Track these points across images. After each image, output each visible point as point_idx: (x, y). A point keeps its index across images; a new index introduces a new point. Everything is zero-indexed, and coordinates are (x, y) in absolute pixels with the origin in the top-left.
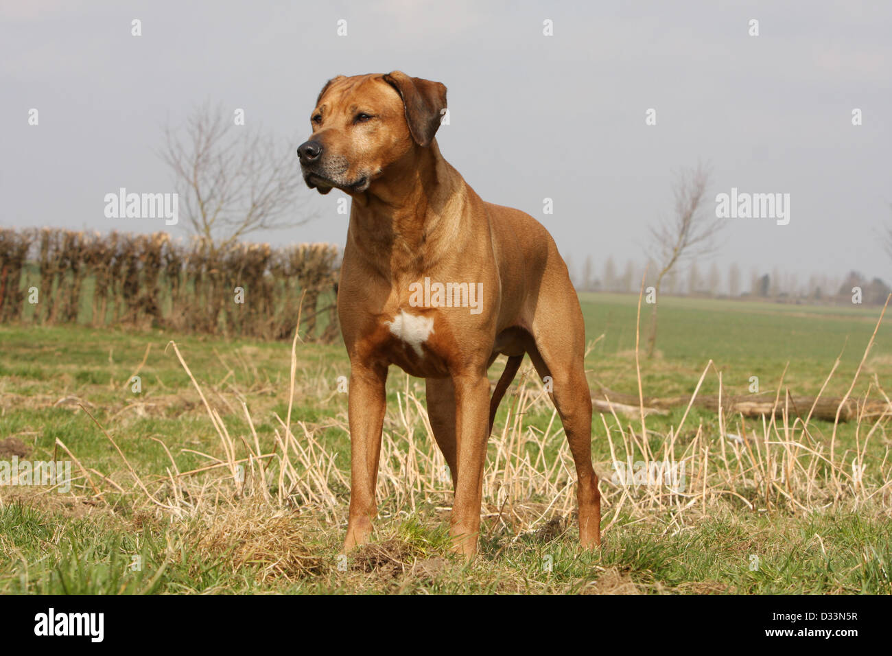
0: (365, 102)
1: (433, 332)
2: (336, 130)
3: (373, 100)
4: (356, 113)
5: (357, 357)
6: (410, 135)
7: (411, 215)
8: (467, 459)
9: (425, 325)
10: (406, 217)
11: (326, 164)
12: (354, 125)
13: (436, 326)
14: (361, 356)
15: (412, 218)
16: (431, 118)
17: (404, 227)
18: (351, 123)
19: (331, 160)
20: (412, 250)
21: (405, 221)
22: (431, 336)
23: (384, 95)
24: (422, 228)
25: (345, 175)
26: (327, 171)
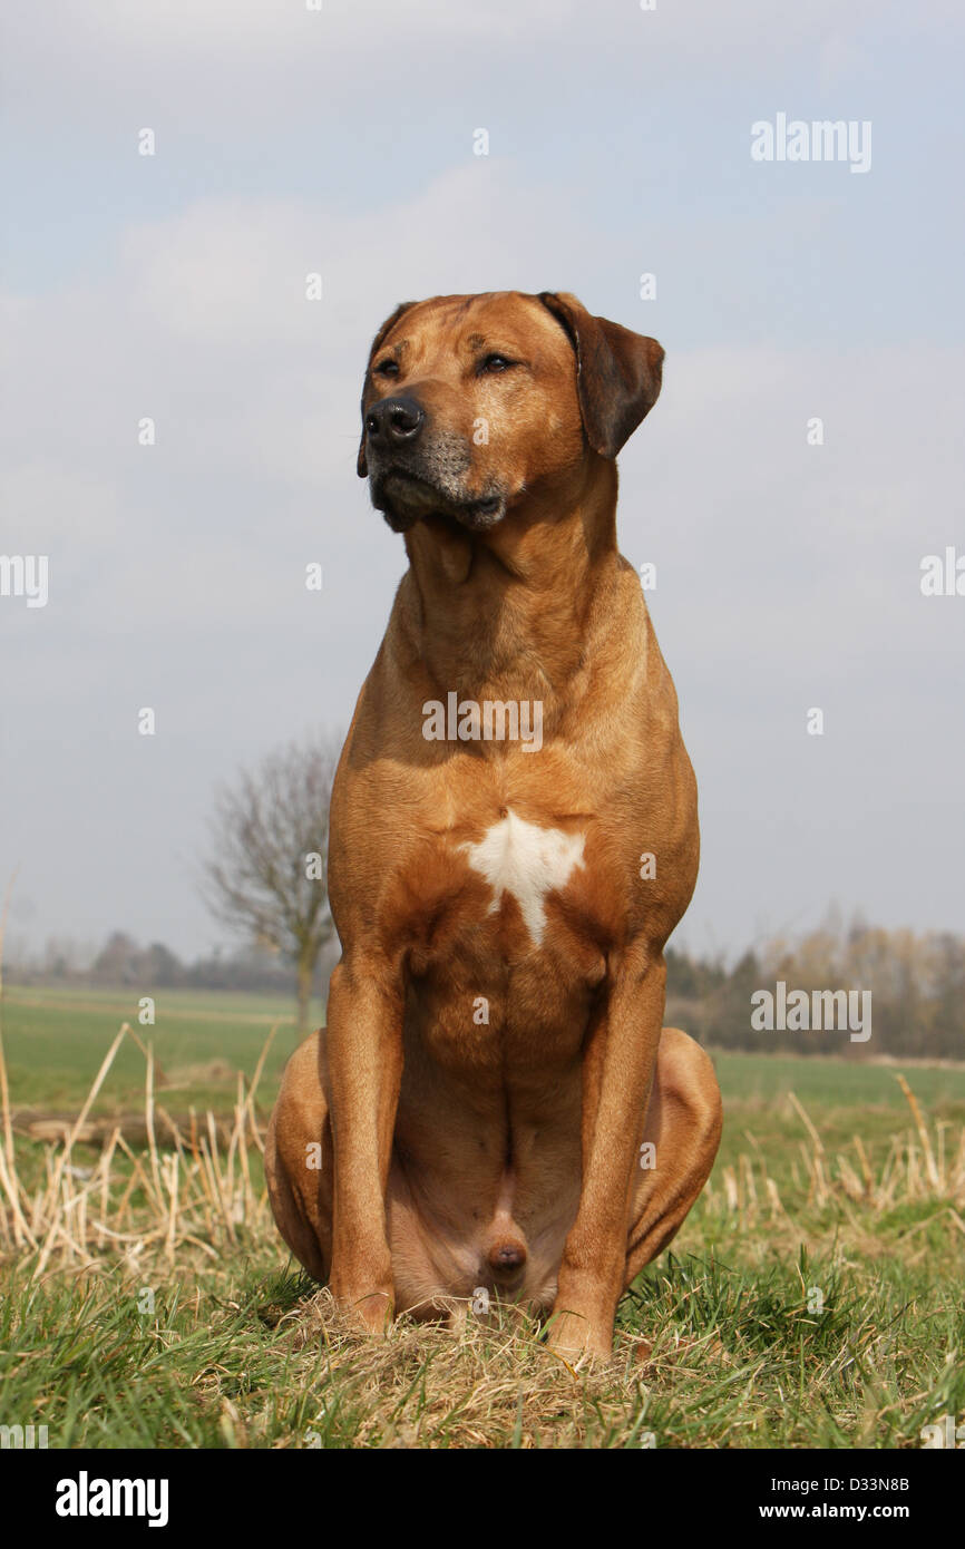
0: (500, 333)
1: (582, 865)
2: (445, 384)
3: (516, 331)
4: (480, 352)
5: (376, 931)
6: (583, 429)
7: (566, 607)
8: (615, 1130)
9: (563, 850)
10: (553, 610)
11: (431, 448)
12: (477, 376)
13: (589, 854)
14: (384, 930)
15: (566, 614)
16: (626, 402)
17: (546, 633)
18: (471, 372)
19: (442, 441)
20: (554, 687)
21: (549, 618)
22: (577, 875)
23: (538, 328)
24: (581, 639)
25: (465, 476)
26: (432, 464)
